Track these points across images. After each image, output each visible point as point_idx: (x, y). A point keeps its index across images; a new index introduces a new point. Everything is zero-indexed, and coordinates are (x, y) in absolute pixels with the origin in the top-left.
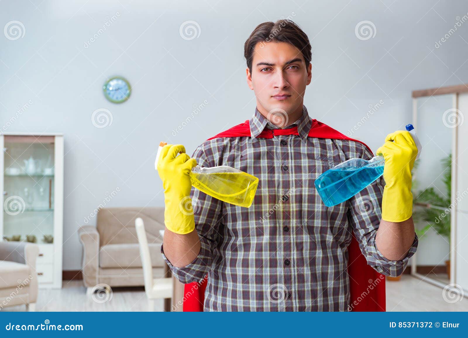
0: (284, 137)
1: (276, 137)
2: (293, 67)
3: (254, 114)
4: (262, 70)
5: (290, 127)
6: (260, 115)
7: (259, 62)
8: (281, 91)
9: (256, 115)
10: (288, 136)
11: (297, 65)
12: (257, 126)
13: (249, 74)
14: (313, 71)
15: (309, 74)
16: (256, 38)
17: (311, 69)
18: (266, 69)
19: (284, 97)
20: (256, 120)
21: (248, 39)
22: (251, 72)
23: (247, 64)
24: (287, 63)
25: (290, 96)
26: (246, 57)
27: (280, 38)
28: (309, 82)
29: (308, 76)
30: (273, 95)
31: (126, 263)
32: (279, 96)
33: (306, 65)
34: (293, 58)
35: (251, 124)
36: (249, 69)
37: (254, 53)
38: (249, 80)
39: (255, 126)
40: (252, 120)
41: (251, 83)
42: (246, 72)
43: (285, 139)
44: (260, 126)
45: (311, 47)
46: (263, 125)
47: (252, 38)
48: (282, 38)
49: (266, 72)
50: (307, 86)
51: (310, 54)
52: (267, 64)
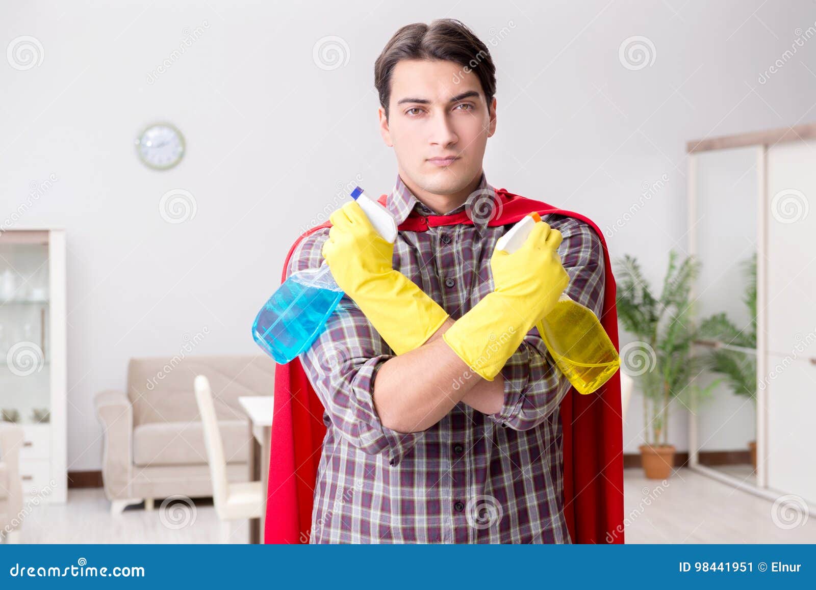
0: (446, 228)
1: (433, 228)
2: (464, 105)
3: (395, 187)
4: (408, 111)
5: (459, 211)
6: (405, 188)
7: (402, 98)
8: (443, 149)
9: (397, 188)
10: (454, 226)
11: (470, 103)
12: (399, 208)
13: (384, 118)
14: (498, 112)
15: (493, 116)
16: (396, 53)
17: (495, 107)
18: (416, 110)
19: (448, 161)
20: (397, 197)
21: (380, 54)
22: (387, 114)
23: (381, 99)
24: (453, 100)
25: (459, 158)
26: (378, 87)
27: (440, 54)
28: (492, 130)
29: (490, 121)
30: (429, 158)
31: (181, 457)
32: (439, 160)
33: (487, 102)
34: (463, 90)
35: (389, 204)
36: (383, 110)
37: (392, 81)
38: (383, 129)
39: (396, 208)
40: (392, 196)
41: (387, 134)
42: (379, 115)
43: (449, 233)
44: (403, 208)
45: (495, 69)
46: (409, 207)
47: (388, 53)
48: (443, 54)
49: (414, 115)
50: (488, 138)
51: (493, 81)
52: (417, 101)
